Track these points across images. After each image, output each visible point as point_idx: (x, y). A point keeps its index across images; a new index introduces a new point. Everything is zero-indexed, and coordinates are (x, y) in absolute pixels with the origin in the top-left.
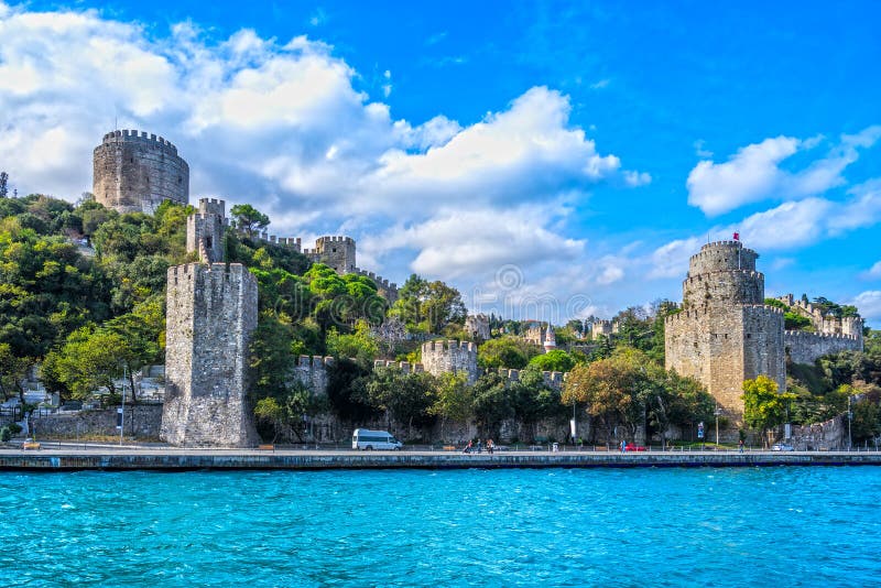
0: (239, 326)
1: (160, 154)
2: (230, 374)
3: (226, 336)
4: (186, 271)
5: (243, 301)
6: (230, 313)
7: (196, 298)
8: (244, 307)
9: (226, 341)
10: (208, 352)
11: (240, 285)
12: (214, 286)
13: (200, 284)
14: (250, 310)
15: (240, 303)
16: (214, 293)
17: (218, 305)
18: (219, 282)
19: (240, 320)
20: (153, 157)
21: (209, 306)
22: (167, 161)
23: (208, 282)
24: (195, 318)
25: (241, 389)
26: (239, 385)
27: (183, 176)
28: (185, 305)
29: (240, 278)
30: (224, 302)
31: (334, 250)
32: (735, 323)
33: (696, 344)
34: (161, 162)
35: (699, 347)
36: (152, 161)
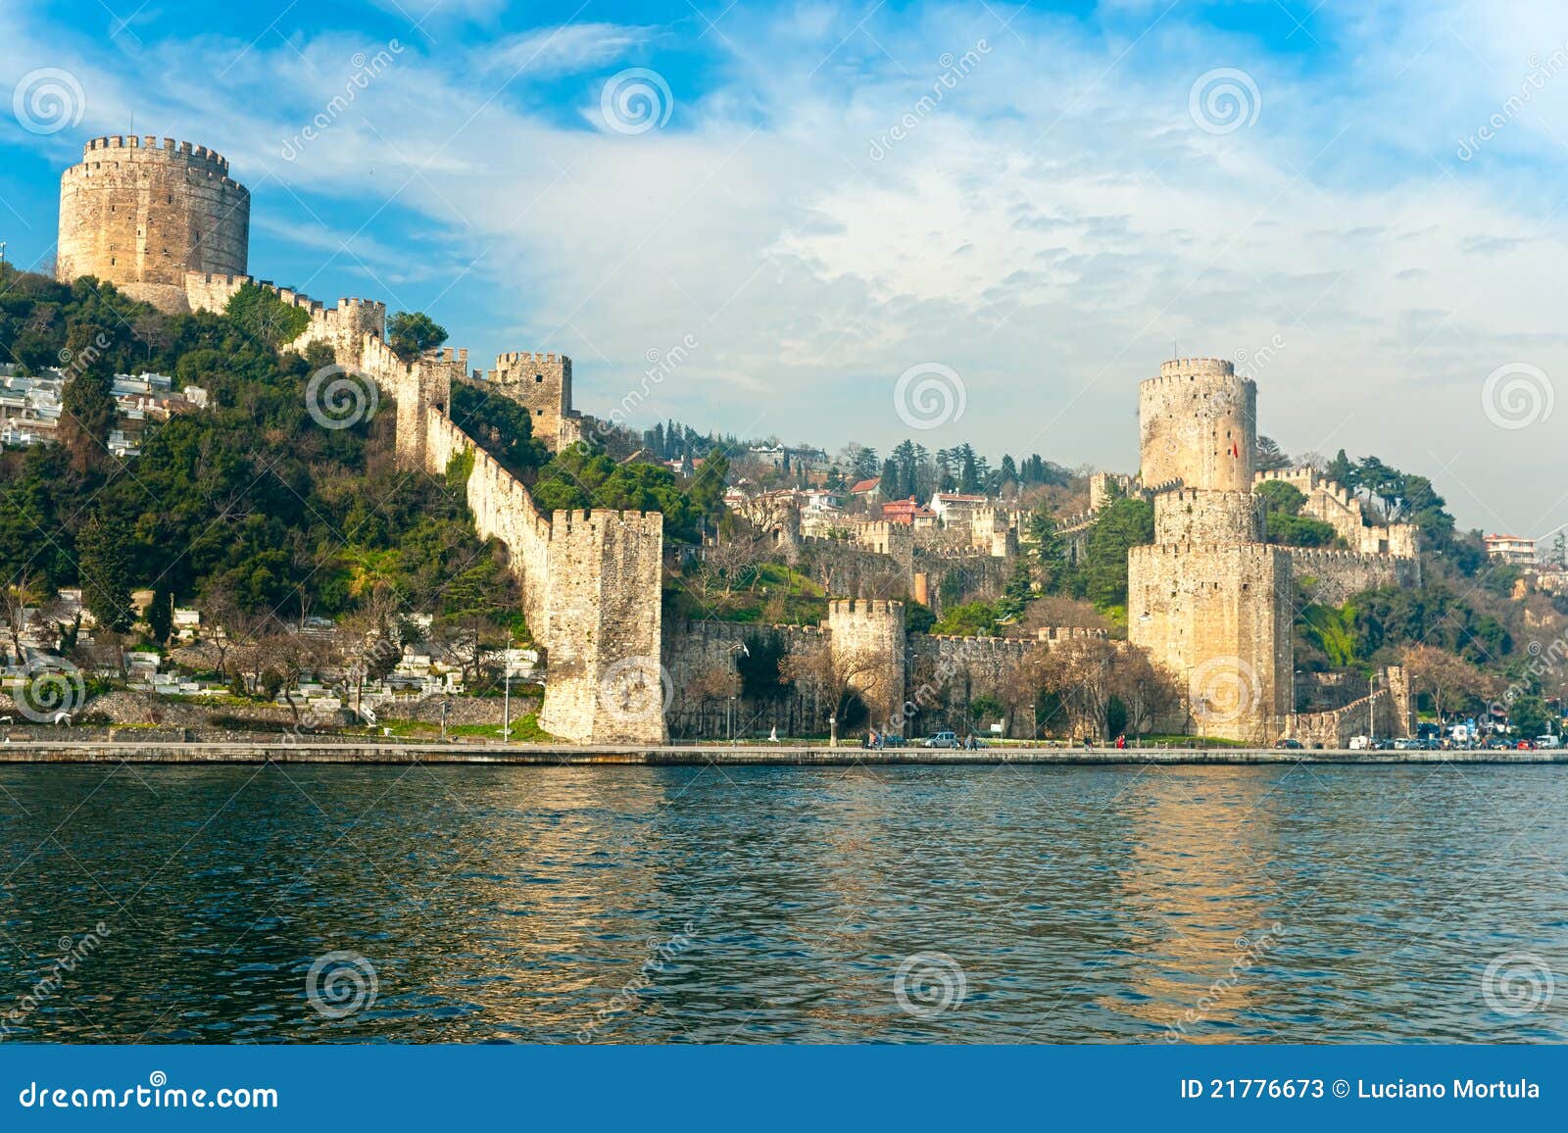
0: (657, 591)
2: (646, 651)
3: (640, 603)
4: (587, 519)
6: (647, 574)
7: (603, 554)
8: (663, 568)
9: (641, 610)
10: (618, 623)
12: (626, 541)
16: (626, 549)
19: (658, 584)
23: (619, 536)
24: (602, 579)
31: (539, 379)
32: (1228, 568)
33: (1174, 594)
34: (220, 203)
35: (1178, 599)
36: (206, 202)
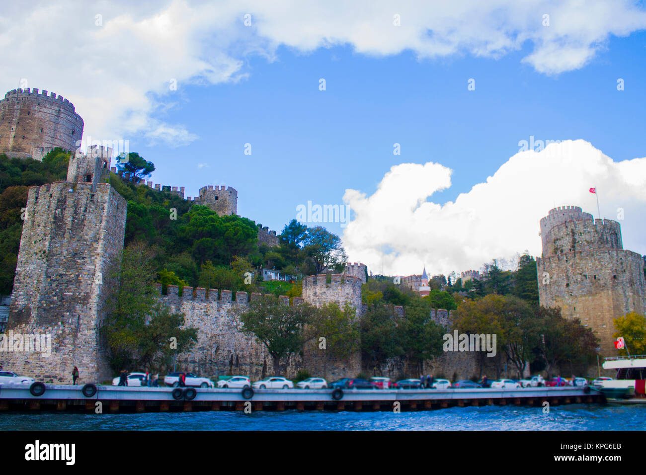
0: (100, 247)
1: (57, 109)
2: (85, 299)
3: (83, 258)
4: (48, 191)
5: (108, 222)
6: (91, 234)
7: (55, 217)
8: (107, 229)
9: (84, 264)
10: (61, 275)
11: (106, 205)
12: (76, 206)
13: (61, 203)
14: (115, 232)
15: (104, 224)
16: (76, 212)
17: (79, 225)
18: (83, 201)
19: (101, 242)
20: (50, 111)
21: (69, 226)
22: (63, 115)
23: (70, 202)
24: (52, 238)
25: (95, 317)
26: (94, 312)
27: (77, 129)
28: (42, 224)
29: (107, 198)
30: (86, 222)
31: (217, 198)
32: (601, 265)
33: (568, 285)
34: (57, 116)
35: (570, 288)
36: (48, 115)
